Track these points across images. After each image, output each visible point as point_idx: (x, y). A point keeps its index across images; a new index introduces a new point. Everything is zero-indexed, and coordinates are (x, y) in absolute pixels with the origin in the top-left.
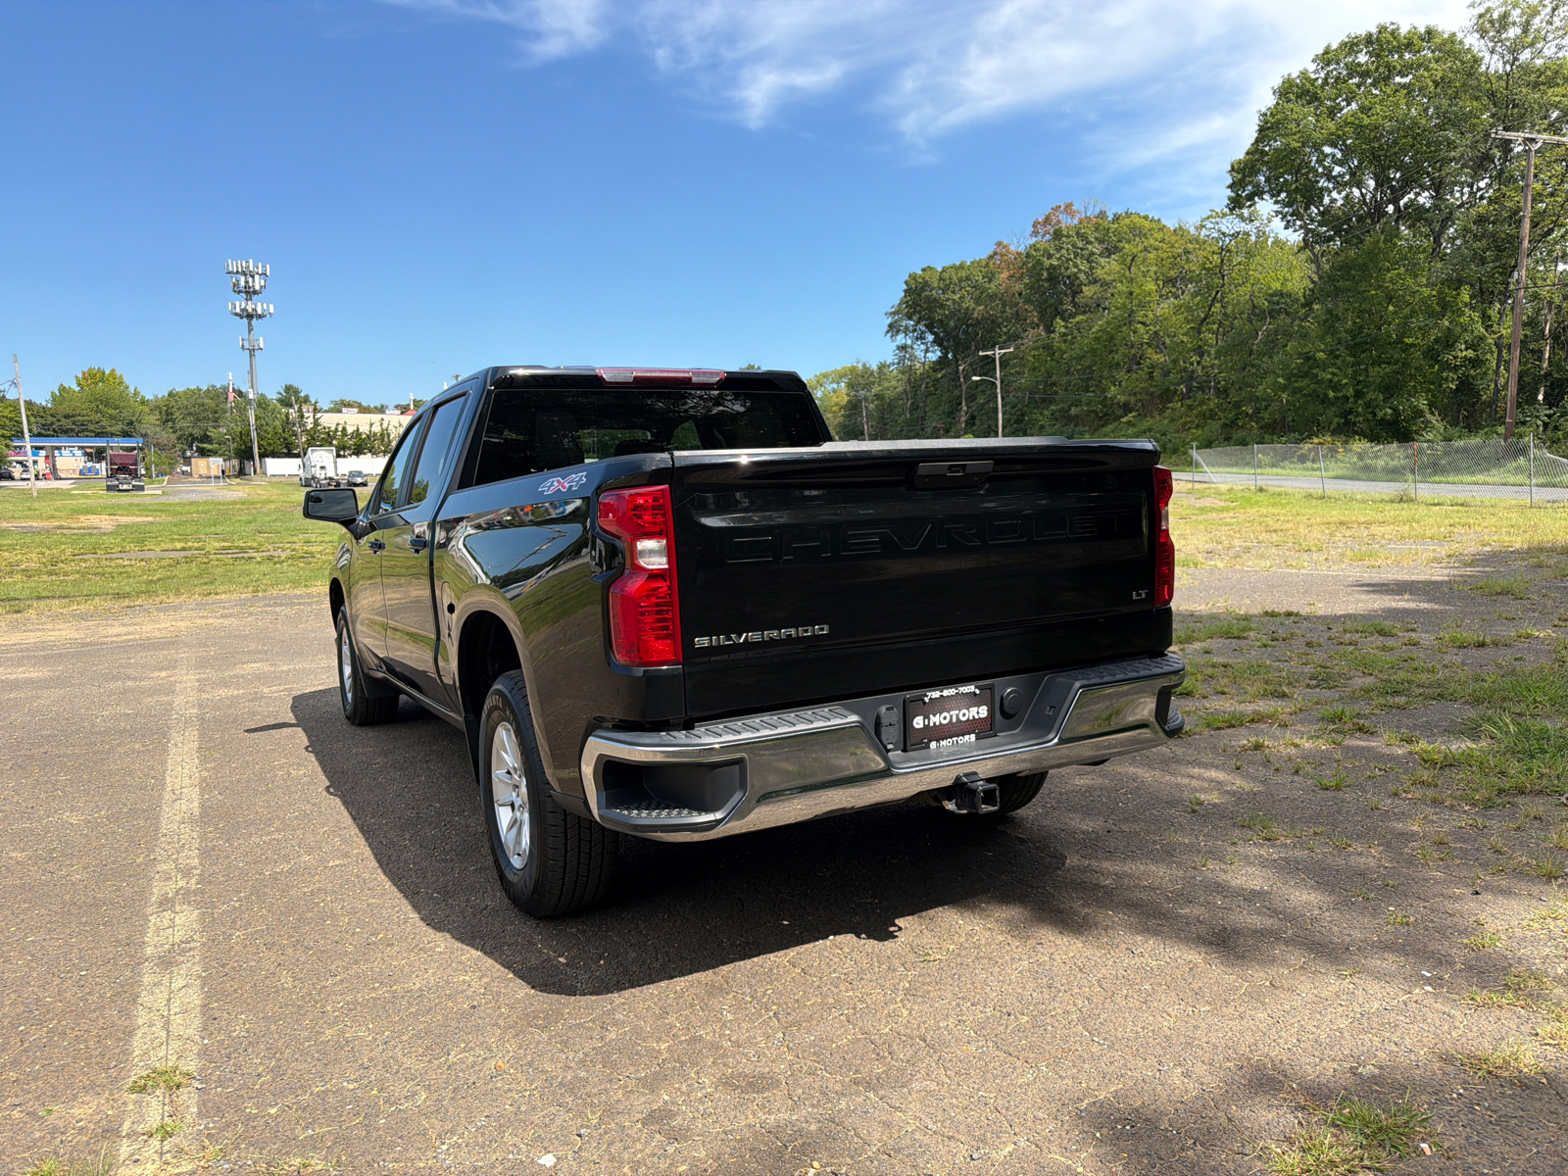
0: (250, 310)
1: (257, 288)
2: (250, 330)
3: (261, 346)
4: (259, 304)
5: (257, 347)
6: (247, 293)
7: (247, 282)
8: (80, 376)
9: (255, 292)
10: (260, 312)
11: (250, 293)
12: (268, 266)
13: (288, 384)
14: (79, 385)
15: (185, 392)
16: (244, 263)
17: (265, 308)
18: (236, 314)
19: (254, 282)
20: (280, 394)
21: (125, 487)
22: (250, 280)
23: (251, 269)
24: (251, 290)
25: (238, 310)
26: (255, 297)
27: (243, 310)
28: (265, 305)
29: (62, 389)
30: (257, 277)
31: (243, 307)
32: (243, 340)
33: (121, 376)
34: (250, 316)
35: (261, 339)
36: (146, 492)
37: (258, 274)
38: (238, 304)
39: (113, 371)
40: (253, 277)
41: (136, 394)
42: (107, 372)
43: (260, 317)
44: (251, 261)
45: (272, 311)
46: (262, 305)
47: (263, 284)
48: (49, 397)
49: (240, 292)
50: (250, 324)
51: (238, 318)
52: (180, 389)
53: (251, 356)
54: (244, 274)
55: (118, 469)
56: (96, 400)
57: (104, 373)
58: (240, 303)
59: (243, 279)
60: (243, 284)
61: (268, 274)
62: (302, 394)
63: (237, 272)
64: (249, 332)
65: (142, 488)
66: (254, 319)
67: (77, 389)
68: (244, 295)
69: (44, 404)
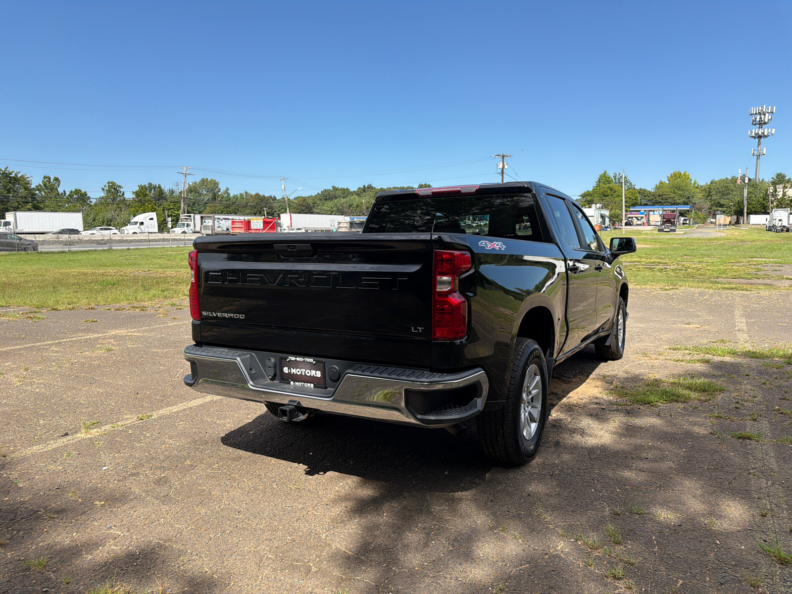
0: (760, 134)
1: (766, 120)
2: (759, 144)
3: (764, 153)
4: (766, 130)
5: (762, 154)
6: (760, 124)
7: (761, 118)
8: (669, 176)
9: (765, 123)
10: (766, 134)
11: (761, 124)
12: (775, 108)
13: (779, 173)
14: (669, 180)
15: (719, 181)
16: (760, 108)
17: (770, 131)
18: (752, 137)
19: (765, 117)
20: (773, 178)
21: (667, 230)
22: (763, 116)
23: (764, 111)
24: (763, 122)
25: (753, 135)
26: (764, 126)
27: (756, 134)
28: (770, 129)
29: (661, 183)
30: (767, 115)
31: (756, 132)
32: (754, 150)
33: (689, 175)
34: (760, 137)
35: (765, 149)
36: (676, 232)
37: (768, 113)
38: (754, 131)
39: (685, 172)
40: (765, 115)
41: (695, 183)
42: (682, 173)
43: (766, 136)
44: (765, 106)
45: (773, 132)
46: (768, 130)
47: (770, 118)
48: (654, 187)
49: (756, 124)
50: (759, 141)
51: (753, 138)
52: (717, 179)
53: (757, 159)
54: (760, 114)
55: (666, 221)
56: (674, 187)
57: (680, 174)
58: (756, 130)
59: (758, 117)
60: (758, 119)
61: (774, 112)
62: (787, 178)
63: (756, 113)
64: (758, 146)
65: (674, 231)
66: (762, 138)
67: (667, 182)
68: (758, 126)
69: (650, 190)
